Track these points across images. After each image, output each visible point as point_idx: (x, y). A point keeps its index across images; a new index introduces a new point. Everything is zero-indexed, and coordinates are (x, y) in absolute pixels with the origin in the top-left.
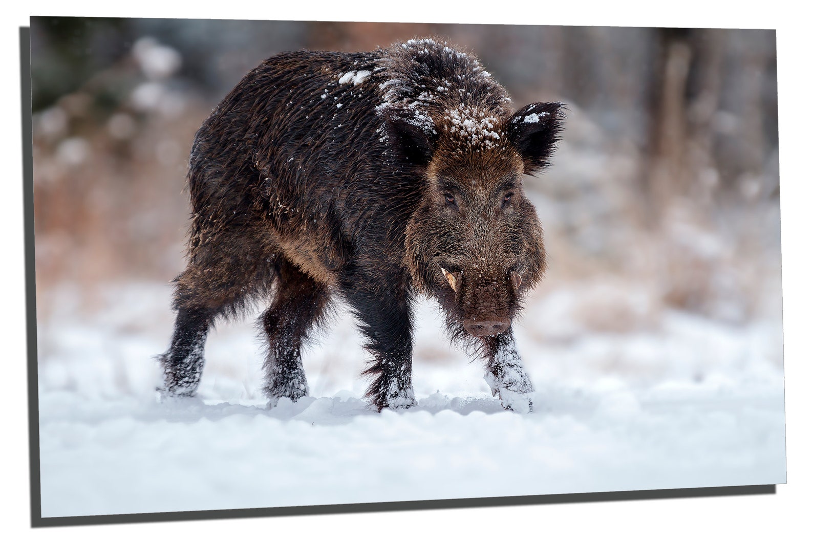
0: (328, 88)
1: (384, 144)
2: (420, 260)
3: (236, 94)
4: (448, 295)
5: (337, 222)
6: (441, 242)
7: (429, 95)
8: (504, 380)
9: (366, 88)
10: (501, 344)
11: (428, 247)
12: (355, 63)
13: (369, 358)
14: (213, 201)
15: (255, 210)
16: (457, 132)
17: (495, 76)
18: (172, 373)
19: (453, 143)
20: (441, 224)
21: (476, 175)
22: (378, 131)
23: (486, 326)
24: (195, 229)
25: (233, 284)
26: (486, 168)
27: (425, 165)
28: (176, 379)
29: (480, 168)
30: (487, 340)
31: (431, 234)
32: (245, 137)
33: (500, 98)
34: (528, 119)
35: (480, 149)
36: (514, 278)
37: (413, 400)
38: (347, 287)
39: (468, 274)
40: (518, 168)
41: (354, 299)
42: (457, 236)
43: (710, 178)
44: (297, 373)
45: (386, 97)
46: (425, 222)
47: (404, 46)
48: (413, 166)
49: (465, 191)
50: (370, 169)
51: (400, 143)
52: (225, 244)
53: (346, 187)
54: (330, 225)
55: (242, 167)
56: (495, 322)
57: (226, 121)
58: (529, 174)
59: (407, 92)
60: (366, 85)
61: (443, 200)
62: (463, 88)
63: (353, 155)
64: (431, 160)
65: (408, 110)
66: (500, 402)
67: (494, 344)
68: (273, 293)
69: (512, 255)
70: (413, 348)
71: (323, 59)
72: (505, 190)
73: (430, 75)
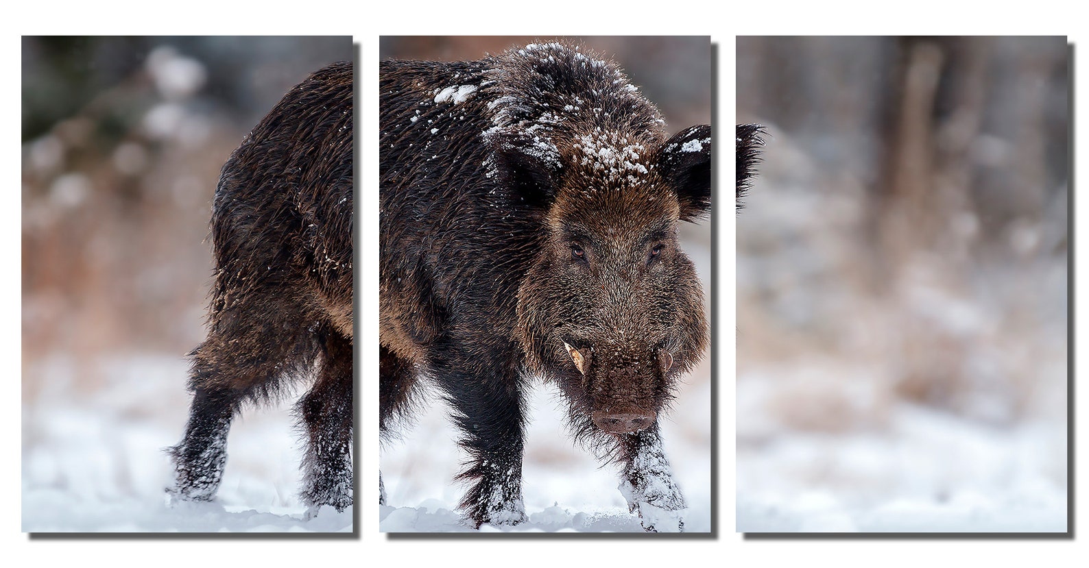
0: (420, 108)
1: (492, 181)
2: (535, 332)
3: (275, 117)
4: (572, 379)
5: (427, 281)
6: (565, 308)
7: (553, 116)
8: (646, 492)
9: (470, 108)
10: (643, 444)
11: (548, 315)
12: (457, 76)
13: (466, 458)
14: (242, 253)
15: (296, 265)
16: (590, 164)
17: (642, 92)
18: (186, 470)
19: (585, 180)
20: (565, 286)
21: (615, 221)
22: (484, 164)
23: (623, 420)
24: (219, 289)
25: (265, 359)
26: (628, 212)
27: (546, 208)
28: (190, 478)
29: (619, 212)
30: (624, 438)
31: (552, 299)
32: (285, 171)
33: (648, 120)
34: (686, 147)
35: (620, 187)
36: (662, 358)
37: (522, 514)
38: (438, 366)
39: (600, 351)
40: (672, 212)
41: (448, 381)
42: (587, 301)
43: (967, 225)
44: (345, 475)
45: (496, 119)
46: (544, 283)
47: (522, 52)
48: (529, 210)
49: (599, 242)
50: (472, 213)
51: (514, 179)
52: (256, 308)
53: (441, 236)
54: (419, 286)
55: (280, 210)
56: (635, 415)
57: (262, 151)
58: (687, 220)
59: (524, 113)
60: (470, 105)
61: (569, 254)
62: (599, 107)
63: (451, 195)
64: (554, 201)
65: (525, 136)
66: (640, 520)
67: (634, 444)
68: (316, 372)
69: (661, 327)
70: (524, 447)
71: (414, 71)
72: (653, 241)
73: (556, 90)
